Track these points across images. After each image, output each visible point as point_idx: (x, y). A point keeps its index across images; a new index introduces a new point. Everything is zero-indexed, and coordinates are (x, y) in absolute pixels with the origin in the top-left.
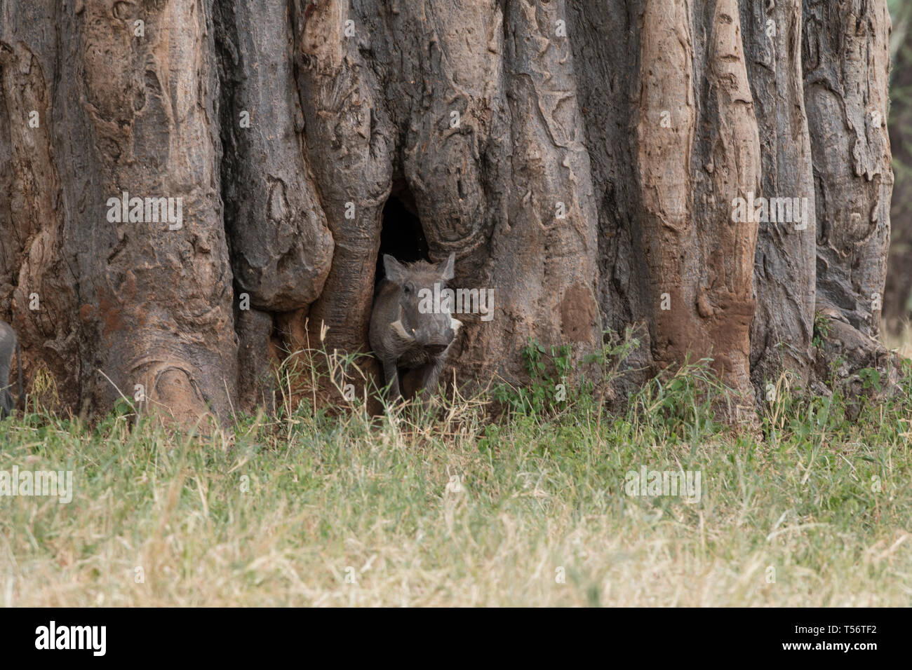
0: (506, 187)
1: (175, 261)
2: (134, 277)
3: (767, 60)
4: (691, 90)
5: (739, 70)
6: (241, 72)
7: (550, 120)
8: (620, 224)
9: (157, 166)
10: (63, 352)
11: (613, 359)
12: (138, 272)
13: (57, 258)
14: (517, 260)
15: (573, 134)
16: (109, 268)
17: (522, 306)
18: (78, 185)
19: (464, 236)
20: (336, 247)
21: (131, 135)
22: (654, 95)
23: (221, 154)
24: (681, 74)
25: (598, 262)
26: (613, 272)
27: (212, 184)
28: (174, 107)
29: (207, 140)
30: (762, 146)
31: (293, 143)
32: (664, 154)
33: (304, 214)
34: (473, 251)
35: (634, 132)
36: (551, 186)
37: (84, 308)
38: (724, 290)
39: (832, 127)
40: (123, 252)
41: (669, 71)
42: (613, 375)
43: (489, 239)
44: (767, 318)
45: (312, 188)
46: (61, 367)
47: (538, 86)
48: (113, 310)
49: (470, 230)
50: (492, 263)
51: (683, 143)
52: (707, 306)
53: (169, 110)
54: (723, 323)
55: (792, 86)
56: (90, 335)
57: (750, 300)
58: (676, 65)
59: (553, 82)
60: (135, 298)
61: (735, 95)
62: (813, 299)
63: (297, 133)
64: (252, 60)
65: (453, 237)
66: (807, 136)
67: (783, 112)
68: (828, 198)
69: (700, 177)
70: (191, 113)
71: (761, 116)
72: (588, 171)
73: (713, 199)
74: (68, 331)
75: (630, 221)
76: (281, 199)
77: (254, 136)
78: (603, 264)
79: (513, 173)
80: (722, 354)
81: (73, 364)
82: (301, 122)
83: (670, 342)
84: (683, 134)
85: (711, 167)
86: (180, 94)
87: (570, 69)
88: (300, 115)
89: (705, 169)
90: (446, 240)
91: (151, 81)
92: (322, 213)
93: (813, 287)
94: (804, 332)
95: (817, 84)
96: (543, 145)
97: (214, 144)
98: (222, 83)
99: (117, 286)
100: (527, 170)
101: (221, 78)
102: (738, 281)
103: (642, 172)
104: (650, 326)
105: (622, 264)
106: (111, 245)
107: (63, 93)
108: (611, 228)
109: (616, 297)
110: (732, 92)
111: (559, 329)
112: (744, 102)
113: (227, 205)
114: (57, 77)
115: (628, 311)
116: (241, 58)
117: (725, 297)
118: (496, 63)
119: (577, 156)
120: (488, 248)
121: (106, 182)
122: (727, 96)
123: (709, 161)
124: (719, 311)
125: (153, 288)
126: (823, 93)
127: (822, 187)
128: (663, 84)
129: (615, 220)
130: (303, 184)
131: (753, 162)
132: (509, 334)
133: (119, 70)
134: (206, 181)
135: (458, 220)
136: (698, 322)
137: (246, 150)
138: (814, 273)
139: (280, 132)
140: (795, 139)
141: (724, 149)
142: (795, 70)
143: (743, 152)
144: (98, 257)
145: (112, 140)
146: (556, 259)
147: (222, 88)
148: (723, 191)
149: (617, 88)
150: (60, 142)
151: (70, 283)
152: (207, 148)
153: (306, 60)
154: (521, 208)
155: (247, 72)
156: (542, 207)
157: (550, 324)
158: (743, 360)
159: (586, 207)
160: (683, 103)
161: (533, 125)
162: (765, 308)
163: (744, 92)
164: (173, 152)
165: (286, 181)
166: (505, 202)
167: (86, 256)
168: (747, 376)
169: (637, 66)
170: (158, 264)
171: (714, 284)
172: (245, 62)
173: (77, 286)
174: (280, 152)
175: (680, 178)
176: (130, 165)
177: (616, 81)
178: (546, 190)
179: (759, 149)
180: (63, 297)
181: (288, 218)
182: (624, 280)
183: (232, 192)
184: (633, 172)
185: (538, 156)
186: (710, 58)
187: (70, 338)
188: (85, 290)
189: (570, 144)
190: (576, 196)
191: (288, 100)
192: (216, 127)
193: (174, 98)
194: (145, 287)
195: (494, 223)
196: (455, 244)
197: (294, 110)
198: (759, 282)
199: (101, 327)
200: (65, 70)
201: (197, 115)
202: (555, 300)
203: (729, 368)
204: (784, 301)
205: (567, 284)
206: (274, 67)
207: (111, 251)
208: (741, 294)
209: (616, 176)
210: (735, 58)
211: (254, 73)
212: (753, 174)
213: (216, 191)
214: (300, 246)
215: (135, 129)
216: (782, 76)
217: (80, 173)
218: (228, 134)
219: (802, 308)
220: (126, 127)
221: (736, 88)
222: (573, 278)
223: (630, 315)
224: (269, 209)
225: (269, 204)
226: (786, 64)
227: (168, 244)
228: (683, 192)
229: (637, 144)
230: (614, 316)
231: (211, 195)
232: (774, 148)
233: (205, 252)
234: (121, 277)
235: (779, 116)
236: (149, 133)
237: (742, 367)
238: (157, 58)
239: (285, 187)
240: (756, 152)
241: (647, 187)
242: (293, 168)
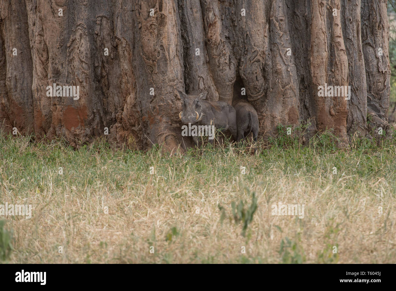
0: (270, 77)
1: (170, 102)
2: (158, 107)
3: (351, 37)
4: (326, 47)
5: (341, 40)
6: (189, 44)
7: (284, 57)
8: (306, 88)
9: (164, 74)
10: (138, 131)
11: (304, 129)
12: (159, 106)
13: (135, 102)
14: (274, 100)
15: (291, 61)
16: (150, 105)
17: (276, 114)
18: (141, 80)
19: (258, 93)
20: (220, 97)
21: (156, 64)
22: (315, 49)
23: (184, 70)
24: (323, 42)
25: (299, 100)
26: (304, 103)
27: (181, 79)
28: (169, 56)
29: (179, 66)
30: (349, 64)
31: (205, 66)
32: (319, 66)
33: (209, 87)
34: (261, 97)
35: (309, 60)
36: (284, 77)
37: (143, 117)
38: (338, 107)
39: (371, 57)
40: (155, 100)
41: (319, 41)
42: (304, 134)
43: (266, 93)
44: (352, 116)
45: (212, 79)
46: (137, 135)
47: (280, 47)
48: (152, 118)
49: (260, 91)
50: (267, 101)
51: (325, 62)
52: (333, 112)
53: (168, 57)
54: (338, 117)
55: (358, 45)
56: (146, 125)
57: (346, 110)
58: (322, 39)
59: (284, 45)
60: (158, 114)
61: (340, 48)
62: (366, 109)
63: (207, 63)
64: (193, 41)
65: (255, 93)
66: (363, 60)
67: (356, 53)
68: (371, 79)
69: (330, 73)
70: (174, 57)
71: (349, 54)
72: (296, 72)
73: (334, 80)
74: (139, 124)
75: (309, 87)
76: (202, 83)
77: (194, 64)
78: (302, 100)
79: (273, 73)
80: (338, 127)
81: (141, 134)
82: (208, 59)
83: (322, 124)
84: (324, 60)
85: (333, 70)
86: (171, 52)
87: (289, 41)
88: (207, 57)
89: (331, 71)
90: (253, 94)
91: (162, 48)
92: (215, 87)
93: (366, 106)
94: (364, 120)
95: (366, 44)
96: (281, 65)
97: (182, 67)
98: (184, 48)
99: (153, 110)
100: (277, 72)
101: (183, 47)
102: (342, 104)
103: (312, 72)
104: (316, 119)
105: (307, 100)
106: (151, 98)
107: (136, 52)
108: (303, 89)
109: (305, 110)
110: (339, 47)
111: (288, 120)
112: (343, 50)
113: (186, 85)
114: (134, 48)
115: (309, 114)
116: (189, 41)
117: (338, 109)
118: (267, 40)
119: (292, 67)
120: (266, 96)
121: (149, 79)
122: (338, 48)
123: (333, 68)
124: (337, 113)
125: (164, 111)
126: (369, 47)
127: (369, 75)
128: (318, 45)
129: (305, 87)
130: (209, 78)
131: (346, 68)
132: (272, 122)
133: (152, 45)
134: (179, 78)
135: (256, 88)
136: (330, 117)
137: (191, 68)
138: (366, 101)
139: (202, 62)
140: (360, 61)
141: (337, 65)
142: (359, 40)
143: (343, 65)
144: (147, 102)
145: (151, 66)
146: (286, 99)
147: (184, 50)
148: (337, 77)
149: (304, 47)
150: (135, 67)
151: (139, 110)
152: (179, 68)
153: (209, 41)
154: (275, 84)
155: (191, 45)
156: (282, 83)
157: (285, 119)
158: (344, 128)
159: (295, 83)
160: (324, 50)
161: (278, 58)
162: (352, 113)
163: (343, 47)
164: (169, 69)
165: (204, 77)
166: (270, 82)
167: (144, 102)
168: (346, 133)
169: (310, 40)
170: (165, 103)
171: (335, 106)
172: (191, 42)
173: (141, 111)
174: (202, 68)
175: (324, 73)
176: (156, 74)
177: (304, 45)
178: (283, 78)
179: (348, 64)
180: (137, 114)
181: (205, 88)
182: (308, 105)
183: (188, 81)
184: (309, 72)
185: (280, 68)
186: (332, 37)
187: (140, 126)
188: (143, 112)
189: (290, 64)
190: (292, 80)
191: (204, 53)
192: (182, 62)
193: (169, 53)
194: (161, 110)
195: (267, 88)
196: (256, 95)
197: (206, 56)
198: (350, 105)
199: (149, 123)
200: (136, 46)
201: (176, 58)
202: (286, 111)
203: (340, 131)
204: (357, 110)
205: (290, 107)
206: (199, 43)
207: (151, 100)
208: (343, 108)
209: (304, 73)
210: (340, 37)
211: (193, 45)
212: (346, 72)
213: (182, 81)
214: (209, 97)
215: (157, 63)
216: (355, 42)
217: (141, 76)
218: (186, 64)
219: (363, 112)
220: (155, 62)
221: (340, 46)
222: (292, 105)
223: (310, 115)
224: (199, 86)
225: (199, 84)
226: (356, 38)
227: (168, 97)
228: (325, 78)
229: (310, 63)
230: (305, 116)
231: (181, 82)
232: (353, 64)
233: (179, 99)
234: (154, 108)
235: (355, 54)
236: (161, 64)
237: (344, 131)
238: (163, 41)
239: (203, 79)
240: (347, 65)
241: (314, 76)
242: (206, 73)
